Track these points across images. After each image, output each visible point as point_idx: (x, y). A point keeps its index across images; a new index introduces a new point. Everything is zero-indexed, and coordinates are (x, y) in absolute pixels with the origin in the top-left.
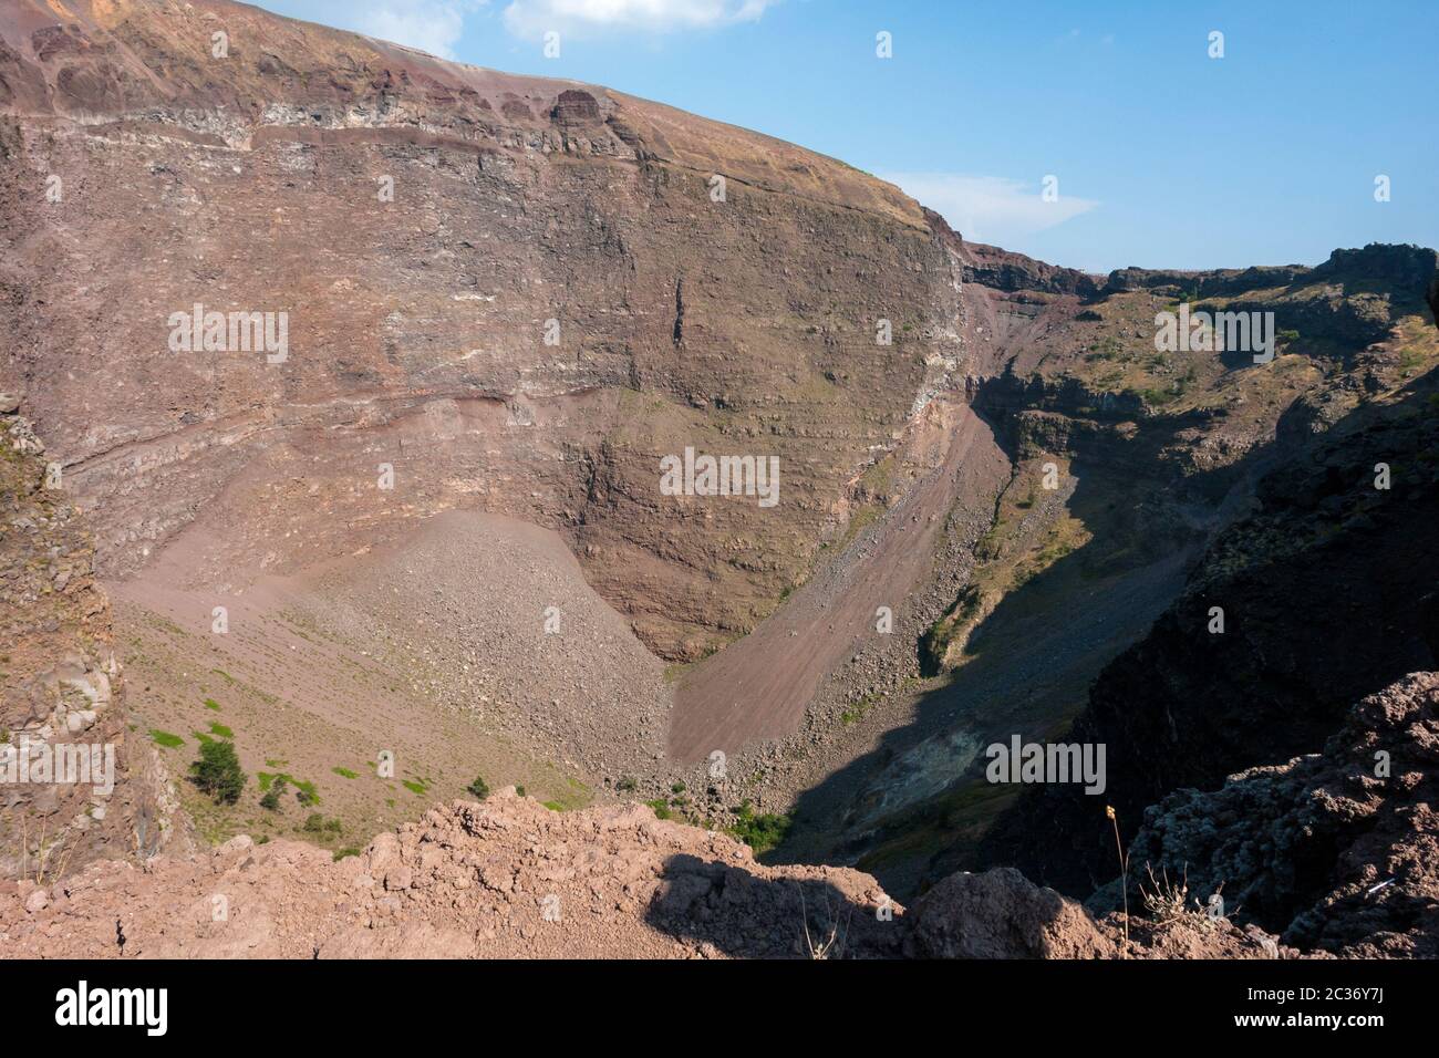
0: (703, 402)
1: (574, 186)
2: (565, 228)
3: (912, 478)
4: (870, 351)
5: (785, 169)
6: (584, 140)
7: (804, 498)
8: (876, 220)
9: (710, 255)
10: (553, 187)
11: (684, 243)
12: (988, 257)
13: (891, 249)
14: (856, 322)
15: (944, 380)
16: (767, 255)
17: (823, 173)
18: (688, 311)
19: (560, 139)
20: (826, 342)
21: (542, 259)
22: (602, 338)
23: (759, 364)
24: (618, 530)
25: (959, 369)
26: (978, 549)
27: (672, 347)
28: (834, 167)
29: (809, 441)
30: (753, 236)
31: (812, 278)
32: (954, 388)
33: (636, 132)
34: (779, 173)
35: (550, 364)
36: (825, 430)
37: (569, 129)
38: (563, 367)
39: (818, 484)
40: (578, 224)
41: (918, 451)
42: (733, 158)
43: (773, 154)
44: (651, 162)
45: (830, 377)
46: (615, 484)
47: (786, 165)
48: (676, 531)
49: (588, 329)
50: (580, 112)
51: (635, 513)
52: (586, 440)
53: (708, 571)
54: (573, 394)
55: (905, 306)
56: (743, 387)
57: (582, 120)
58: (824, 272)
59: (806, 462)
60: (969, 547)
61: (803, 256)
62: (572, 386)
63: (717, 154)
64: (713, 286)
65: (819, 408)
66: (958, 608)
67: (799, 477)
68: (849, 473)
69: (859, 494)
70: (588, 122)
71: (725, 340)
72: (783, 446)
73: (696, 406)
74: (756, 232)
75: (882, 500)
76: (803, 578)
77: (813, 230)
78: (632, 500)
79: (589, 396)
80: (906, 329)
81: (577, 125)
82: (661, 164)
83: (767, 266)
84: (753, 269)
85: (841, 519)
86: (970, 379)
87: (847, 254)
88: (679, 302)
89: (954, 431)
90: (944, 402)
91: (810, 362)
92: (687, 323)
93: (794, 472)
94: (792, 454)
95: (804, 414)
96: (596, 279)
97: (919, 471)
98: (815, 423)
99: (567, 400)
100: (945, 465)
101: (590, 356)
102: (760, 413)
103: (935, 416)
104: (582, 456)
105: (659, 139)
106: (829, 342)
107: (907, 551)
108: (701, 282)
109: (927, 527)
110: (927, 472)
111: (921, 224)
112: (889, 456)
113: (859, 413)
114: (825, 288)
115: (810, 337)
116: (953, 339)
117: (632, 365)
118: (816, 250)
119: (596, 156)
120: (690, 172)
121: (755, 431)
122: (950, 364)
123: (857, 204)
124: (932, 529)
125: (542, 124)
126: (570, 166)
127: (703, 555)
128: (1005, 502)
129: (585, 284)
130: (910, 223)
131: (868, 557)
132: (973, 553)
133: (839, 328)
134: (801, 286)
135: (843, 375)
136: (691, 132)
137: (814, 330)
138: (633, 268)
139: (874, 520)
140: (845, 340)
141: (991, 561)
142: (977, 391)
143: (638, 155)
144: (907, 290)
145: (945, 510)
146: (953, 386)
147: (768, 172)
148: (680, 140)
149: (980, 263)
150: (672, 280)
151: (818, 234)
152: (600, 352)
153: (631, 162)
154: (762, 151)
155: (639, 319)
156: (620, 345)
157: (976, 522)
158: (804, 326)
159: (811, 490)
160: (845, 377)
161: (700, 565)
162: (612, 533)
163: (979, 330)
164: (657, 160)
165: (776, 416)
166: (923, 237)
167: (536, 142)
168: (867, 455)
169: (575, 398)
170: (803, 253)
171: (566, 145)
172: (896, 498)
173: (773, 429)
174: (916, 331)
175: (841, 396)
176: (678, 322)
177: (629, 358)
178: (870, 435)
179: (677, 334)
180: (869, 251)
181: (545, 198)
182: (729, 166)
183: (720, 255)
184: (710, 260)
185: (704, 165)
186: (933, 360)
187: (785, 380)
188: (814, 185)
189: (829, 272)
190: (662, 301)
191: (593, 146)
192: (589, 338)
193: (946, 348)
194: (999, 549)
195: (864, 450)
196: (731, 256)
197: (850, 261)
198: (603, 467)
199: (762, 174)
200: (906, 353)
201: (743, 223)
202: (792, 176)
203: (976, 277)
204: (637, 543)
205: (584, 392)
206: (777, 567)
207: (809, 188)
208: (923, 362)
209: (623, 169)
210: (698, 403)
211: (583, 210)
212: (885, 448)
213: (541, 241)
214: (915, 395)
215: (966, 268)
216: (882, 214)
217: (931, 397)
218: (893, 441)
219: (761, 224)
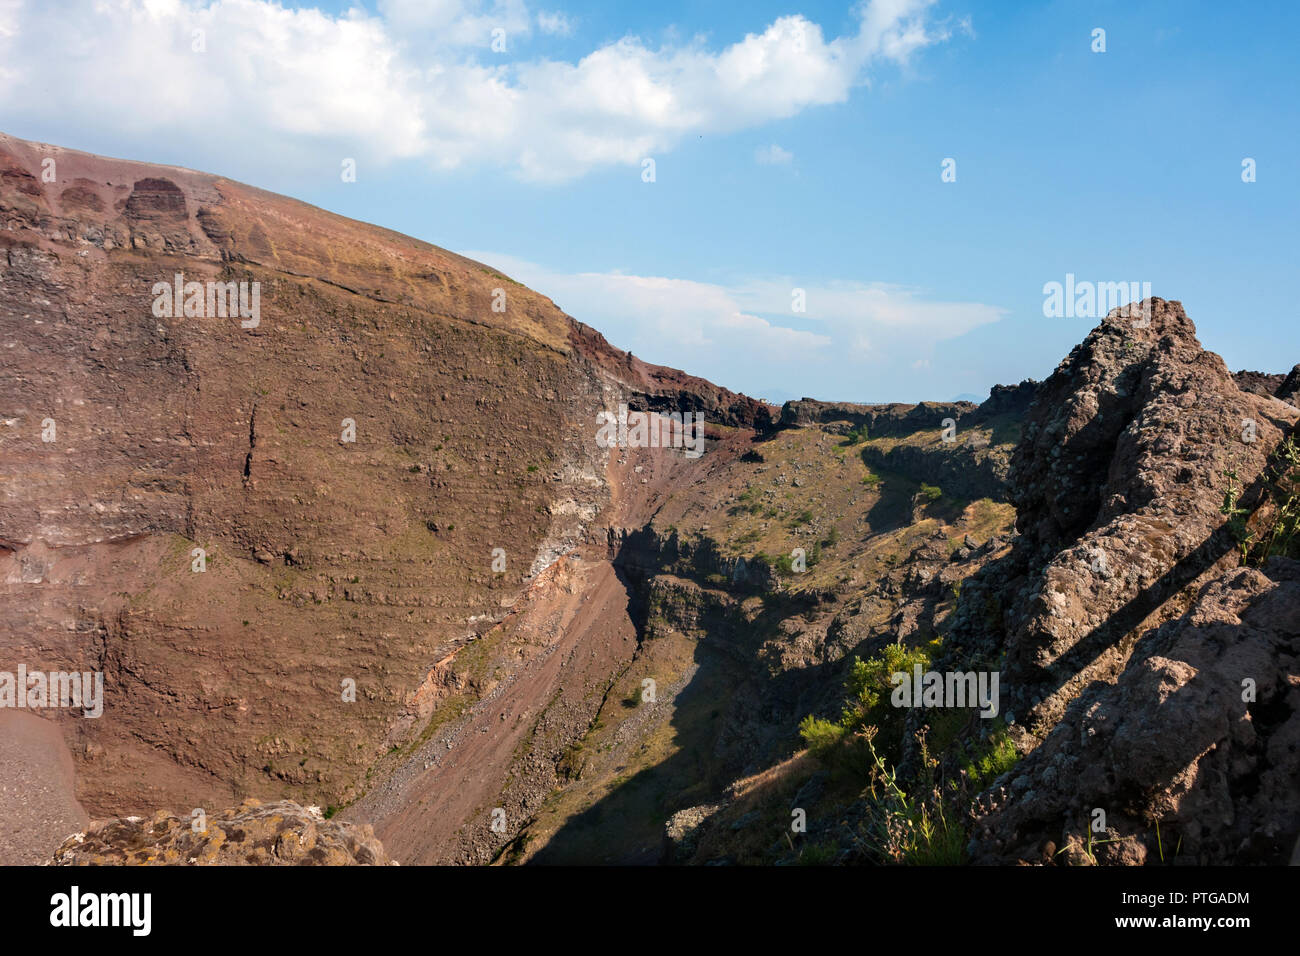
0: (268, 556)
1: (136, 289)
2: (118, 338)
3: (519, 658)
4: (484, 496)
5: (412, 277)
6: (156, 235)
7: (372, 685)
8: (505, 338)
9: (297, 375)
10: (105, 289)
11: (268, 360)
12: (665, 381)
13: (521, 372)
14: (470, 460)
15: (577, 533)
16: (370, 377)
17: (458, 282)
18: (262, 443)
19: (127, 233)
20: (433, 484)
21: (86, 375)
22: (158, 473)
23: (341, 511)
24: (127, 724)
25: (599, 518)
26: (562, 764)
27: (239, 485)
28: (474, 273)
29: (388, 610)
30: (354, 354)
31: (423, 405)
32: (591, 542)
33: (229, 229)
34: (401, 281)
35: (84, 504)
36: (411, 595)
37: (142, 223)
38: (101, 508)
39: (392, 667)
40: (136, 334)
41: (532, 625)
42: (349, 261)
43: (403, 259)
44: (236, 265)
45: (432, 528)
46: (128, 662)
47: (413, 271)
48: (198, 726)
49: (138, 462)
50: (158, 204)
51: (149, 703)
52: (107, 604)
53: (234, 783)
54: (113, 542)
55: (531, 441)
56: (316, 539)
57: (161, 213)
58: (438, 398)
59: (381, 638)
60: (554, 759)
61: (416, 379)
62: (112, 532)
63: (331, 257)
64: (298, 412)
65: (406, 568)
66: (505, 852)
67: (370, 657)
68: (436, 652)
69: (450, 679)
70: (165, 215)
71: (303, 479)
72: (355, 616)
73: (260, 561)
74: (358, 349)
75: (475, 687)
76: (353, 793)
77: (429, 348)
78: (147, 685)
79: (134, 545)
80: (531, 469)
81: (151, 218)
82: (248, 267)
83: (369, 391)
84: (352, 394)
85: (422, 711)
86: (612, 531)
87: (465, 378)
88: (252, 430)
89: (584, 595)
90: (578, 560)
91: (411, 509)
92: (257, 457)
93: (363, 650)
94: (362, 625)
95: (388, 575)
96: (152, 401)
97: (530, 649)
98: (399, 586)
99: (104, 550)
100: (561, 642)
101: (137, 495)
102: (335, 573)
103: (563, 577)
104: (97, 625)
105: (257, 238)
106: (435, 483)
107: (481, 761)
108: (283, 408)
109: (514, 728)
110: (539, 651)
111: (561, 343)
112: (498, 628)
113: (463, 574)
114: (436, 417)
115: (412, 478)
116: (590, 482)
117: (190, 508)
118: (431, 372)
119: (170, 255)
120: (283, 276)
121: (322, 596)
122: (586, 513)
123: (485, 318)
124: (520, 729)
125: (110, 215)
126: (131, 266)
127: (229, 760)
128: (612, 697)
129: (138, 406)
130: (548, 342)
131: (434, 767)
132: (556, 768)
133: (449, 467)
134: (409, 414)
135: (447, 525)
136: (309, 231)
137: (417, 469)
138: (198, 390)
139: (460, 714)
140: (454, 482)
141: (573, 781)
142: (619, 546)
143: (223, 255)
144: (536, 421)
145: (543, 703)
146: (589, 539)
147: (388, 279)
148: (290, 239)
149: (654, 387)
150: (247, 405)
151: (436, 353)
152: (152, 490)
153: (215, 263)
154: (391, 254)
155: (202, 451)
156: (178, 482)
157: (573, 723)
158: (407, 464)
159: (381, 673)
160: (450, 528)
161: (225, 772)
162: (120, 728)
163: (639, 469)
164: (243, 262)
165: (352, 577)
166: (558, 359)
167: (96, 236)
168: (463, 628)
169: (114, 547)
170: (416, 375)
171: (132, 241)
172: (494, 684)
173: (346, 593)
174: (542, 472)
175: (443, 551)
176: (249, 456)
177: (187, 498)
178: (472, 602)
179: (247, 473)
180: (494, 375)
181: (96, 302)
182: (339, 271)
183: (310, 375)
184: (297, 381)
185: (306, 270)
186: (559, 509)
187: (373, 531)
188: (440, 295)
189: (443, 399)
190: (233, 430)
191: (167, 243)
192: (138, 472)
193: (583, 493)
194: (584, 764)
195: (461, 621)
196: (324, 377)
197: (470, 386)
198: (117, 641)
199: (379, 282)
200: (527, 499)
201: (344, 339)
202: (418, 285)
203: (651, 405)
204: (150, 742)
205: (128, 540)
206: (321, 777)
207: (435, 298)
208: (547, 509)
209: (200, 271)
210: (262, 557)
211: (143, 318)
212: (491, 619)
213: (87, 354)
214: (535, 551)
215: (635, 394)
216: (513, 332)
217: (558, 553)
218: (500, 610)
219: (365, 339)
